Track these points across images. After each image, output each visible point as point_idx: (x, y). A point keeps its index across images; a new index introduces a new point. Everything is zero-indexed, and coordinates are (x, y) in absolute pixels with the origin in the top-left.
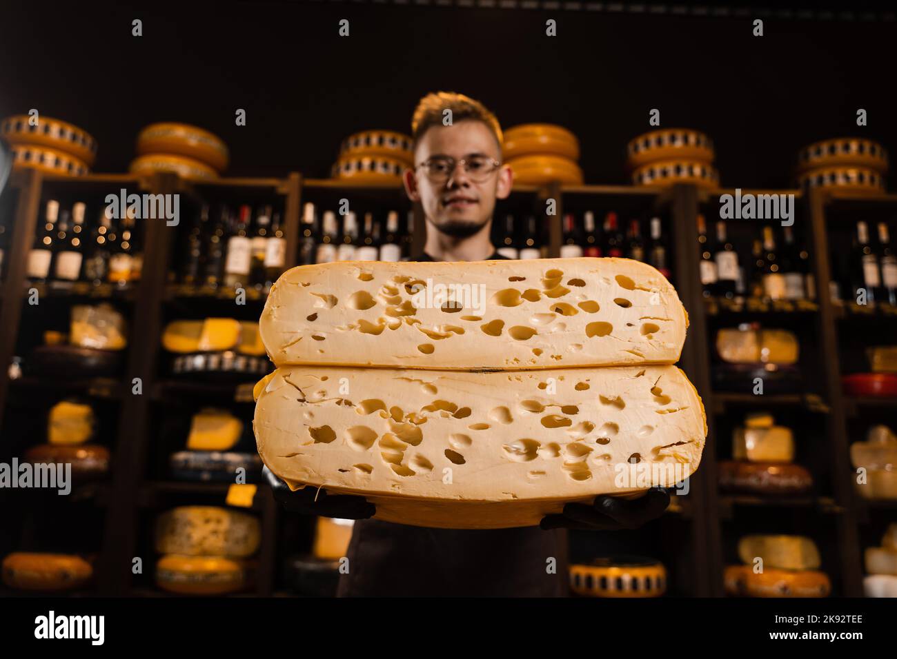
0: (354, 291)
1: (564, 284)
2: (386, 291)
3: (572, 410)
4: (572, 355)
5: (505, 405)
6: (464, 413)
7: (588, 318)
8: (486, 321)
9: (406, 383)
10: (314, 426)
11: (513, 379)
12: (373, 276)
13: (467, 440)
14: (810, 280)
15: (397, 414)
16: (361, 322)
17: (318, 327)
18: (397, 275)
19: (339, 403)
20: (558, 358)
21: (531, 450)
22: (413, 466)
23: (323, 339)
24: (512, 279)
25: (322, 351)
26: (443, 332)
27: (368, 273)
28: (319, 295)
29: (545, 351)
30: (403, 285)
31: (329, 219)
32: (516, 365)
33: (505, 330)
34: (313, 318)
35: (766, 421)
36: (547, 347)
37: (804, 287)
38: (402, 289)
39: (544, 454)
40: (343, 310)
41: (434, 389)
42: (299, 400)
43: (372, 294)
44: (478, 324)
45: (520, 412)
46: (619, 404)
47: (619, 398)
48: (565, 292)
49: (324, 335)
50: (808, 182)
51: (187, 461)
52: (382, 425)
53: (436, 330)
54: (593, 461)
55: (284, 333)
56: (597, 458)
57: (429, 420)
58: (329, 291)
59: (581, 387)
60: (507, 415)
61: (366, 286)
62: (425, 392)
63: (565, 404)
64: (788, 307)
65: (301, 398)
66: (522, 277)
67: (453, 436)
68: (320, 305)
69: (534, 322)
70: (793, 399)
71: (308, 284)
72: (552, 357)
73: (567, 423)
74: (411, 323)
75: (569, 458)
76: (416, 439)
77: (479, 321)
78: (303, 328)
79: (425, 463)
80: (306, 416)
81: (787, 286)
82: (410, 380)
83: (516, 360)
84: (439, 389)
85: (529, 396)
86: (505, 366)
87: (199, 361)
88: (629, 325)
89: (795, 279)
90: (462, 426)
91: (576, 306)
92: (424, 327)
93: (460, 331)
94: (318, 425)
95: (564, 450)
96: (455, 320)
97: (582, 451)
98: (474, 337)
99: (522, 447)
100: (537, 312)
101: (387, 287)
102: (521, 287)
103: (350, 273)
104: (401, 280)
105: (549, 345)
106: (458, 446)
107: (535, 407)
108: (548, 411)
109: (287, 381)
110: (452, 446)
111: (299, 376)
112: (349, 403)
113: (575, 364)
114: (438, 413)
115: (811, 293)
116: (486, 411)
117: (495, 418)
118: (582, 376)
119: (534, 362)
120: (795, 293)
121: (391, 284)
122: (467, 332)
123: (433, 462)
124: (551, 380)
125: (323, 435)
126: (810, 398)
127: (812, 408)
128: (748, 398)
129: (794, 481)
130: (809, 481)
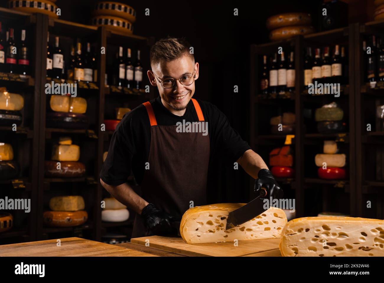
14: (96, 72)
35: (69, 142)
37: (93, 76)
64: (86, 87)
70: (83, 131)
81: (85, 75)
89: (89, 71)
115: (96, 80)
120: (88, 79)
126: (90, 131)
127: (90, 137)
128: (63, 131)
129: (79, 171)
130: (84, 170)
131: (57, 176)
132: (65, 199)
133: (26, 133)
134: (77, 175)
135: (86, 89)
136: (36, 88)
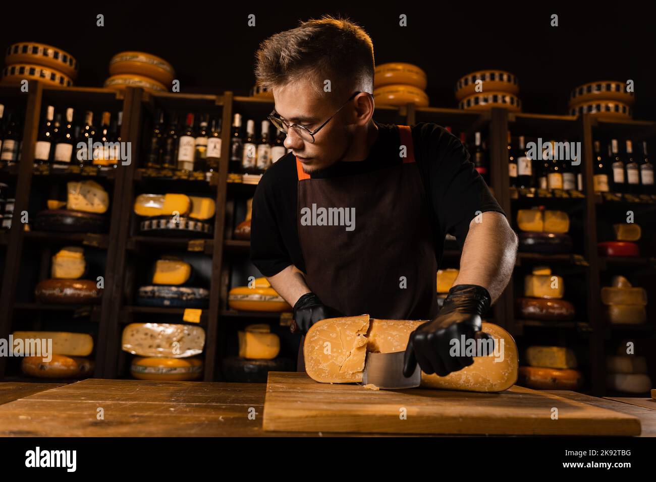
14: (580, 177)
31: (250, 124)
35: (547, 272)
37: (576, 182)
50: (581, 109)
51: (153, 292)
64: (565, 195)
70: (565, 257)
81: (563, 182)
89: (569, 176)
115: (580, 188)
120: (568, 186)
126: (577, 257)
127: (578, 263)
128: (537, 256)
129: (564, 311)
130: (573, 311)
131: (532, 316)
132: (546, 350)
134: (561, 318)
135: (566, 199)
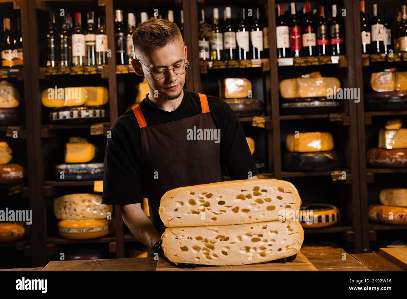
0: (189, 199)
1: (260, 191)
2: (199, 198)
3: (261, 236)
4: (262, 218)
5: (240, 236)
6: (227, 239)
7: (267, 204)
8: (233, 207)
9: (208, 231)
10: (181, 247)
11: (243, 226)
12: (195, 193)
13: (228, 248)
15: (206, 241)
16: (192, 211)
17: (179, 214)
18: (203, 192)
19: (188, 238)
20: (256, 219)
21: (248, 249)
22: (212, 257)
23: (180, 218)
24: (242, 191)
25: (181, 222)
26: (219, 213)
27: (193, 192)
28: (177, 202)
29: (252, 217)
30: (205, 196)
31: (131, 17)
32: (243, 222)
33: (240, 210)
34: (176, 210)
35: (397, 126)
36: (253, 216)
38: (204, 197)
39: (252, 250)
40: (186, 207)
41: (217, 231)
42: (176, 238)
43: (195, 200)
44: (230, 209)
45: (245, 237)
46: (276, 232)
47: (276, 231)
48: (260, 194)
49: (180, 216)
51: (67, 169)
52: (202, 245)
53: (217, 212)
54: (267, 252)
55: (168, 216)
56: (268, 250)
57: (216, 242)
58: (180, 200)
59: (265, 228)
60: (240, 238)
61: (192, 197)
62: (215, 233)
63: (259, 234)
65: (176, 237)
66: (245, 190)
67: (224, 247)
68: (178, 205)
69: (249, 207)
71: (173, 197)
72: (255, 219)
73: (259, 240)
74: (209, 209)
75: (259, 251)
76: (213, 248)
77: (231, 208)
78: (173, 214)
79: (215, 255)
80: (179, 244)
82: (209, 229)
83: (243, 221)
84: (219, 231)
85: (247, 232)
86: (240, 223)
87: (66, 114)
88: (281, 206)
90: (226, 243)
91: (263, 200)
92: (213, 211)
93: (225, 211)
94: (183, 246)
95: (258, 249)
96: (223, 207)
97: (263, 248)
98: (230, 213)
99: (245, 248)
100: (250, 203)
101: (199, 197)
102: (245, 194)
103: (187, 193)
104: (204, 194)
105: (254, 215)
106: (225, 250)
107: (249, 235)
108: (254, 236)
109: (171, 232)
110: (223, 250)
111: (175, 231)
112: (191, 238)
113: (262, 221)
114: (219, 239)
116: (234, 237)
117: (237, 240)
118: (265, 225)
119: (249, 221)
121: (201, 196)
122: (227, 212)
123: (218, 255)
124: (255, 226)
125: (185, 249)
133: (342, 120)
136: (350, 68)
